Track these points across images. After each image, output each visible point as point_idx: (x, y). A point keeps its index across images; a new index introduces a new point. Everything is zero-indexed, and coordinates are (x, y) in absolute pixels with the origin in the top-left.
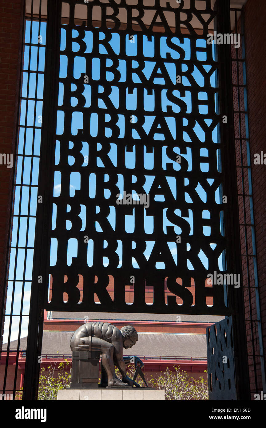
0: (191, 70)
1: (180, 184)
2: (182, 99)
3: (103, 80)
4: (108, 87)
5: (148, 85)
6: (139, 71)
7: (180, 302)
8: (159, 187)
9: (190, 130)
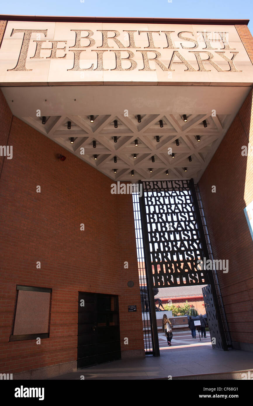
0: (186, 206)
1: (188, 243)
2: (185, 216)
3: (160, 213)
4: (161, 214)
5: (173, 212)
6: (170, 208)
7: (194, 282)
8: (182, 245)
9: (189, 225)
